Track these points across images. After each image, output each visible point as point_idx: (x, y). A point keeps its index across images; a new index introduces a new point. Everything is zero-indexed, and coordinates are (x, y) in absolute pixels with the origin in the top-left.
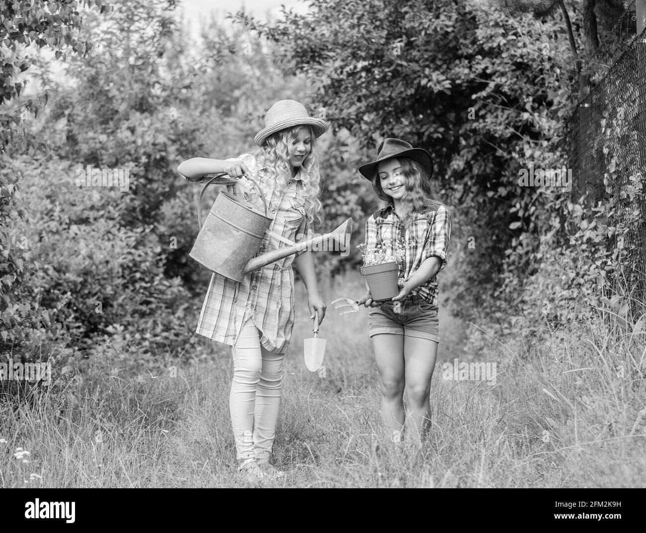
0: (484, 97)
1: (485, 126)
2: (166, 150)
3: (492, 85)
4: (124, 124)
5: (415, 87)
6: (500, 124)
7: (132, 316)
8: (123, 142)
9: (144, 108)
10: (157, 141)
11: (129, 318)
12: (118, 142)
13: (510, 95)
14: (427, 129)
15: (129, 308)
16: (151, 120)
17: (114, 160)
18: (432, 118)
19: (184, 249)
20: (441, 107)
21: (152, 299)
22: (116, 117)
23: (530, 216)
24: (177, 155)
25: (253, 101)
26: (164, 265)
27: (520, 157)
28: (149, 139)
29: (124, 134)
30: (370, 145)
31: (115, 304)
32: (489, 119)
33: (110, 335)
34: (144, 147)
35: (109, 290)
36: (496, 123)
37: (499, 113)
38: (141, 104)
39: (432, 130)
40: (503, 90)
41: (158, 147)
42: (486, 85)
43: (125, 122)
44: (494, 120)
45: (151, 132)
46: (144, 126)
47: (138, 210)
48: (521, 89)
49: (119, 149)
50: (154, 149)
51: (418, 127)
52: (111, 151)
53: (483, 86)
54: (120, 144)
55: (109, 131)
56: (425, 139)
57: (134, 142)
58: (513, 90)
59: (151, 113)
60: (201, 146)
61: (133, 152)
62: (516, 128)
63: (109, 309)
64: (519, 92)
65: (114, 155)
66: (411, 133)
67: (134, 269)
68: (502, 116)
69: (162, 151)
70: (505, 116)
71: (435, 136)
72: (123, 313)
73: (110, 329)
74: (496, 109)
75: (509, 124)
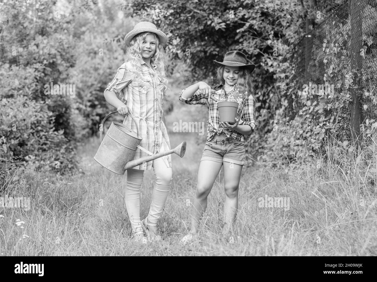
0: (243, 31)
1: (243, 48)
2: (55, 58)
3: (247, 24)
4: (32, 42)
5: (203, 25)
6: (251, 47)
7: (38, 150)
8: (32, 52)
9: (44, 33)
10: (51, 53)
11: (36, 152)
12: (29, 52)
13: (258, 31)
14: (209, 49)
15: (37, 146)
16: (48, 40)
17: (26, 62)
18: (212, 43)
19: (61, 115)
20: (217, 37)
21: (48, 142)
22: (27, 38)
23: (266, 99)
24: (62, 61)
25: (93, 33)
26: (54, 123)
27: (265, 66)
28: (46, 51)
29: (32, 48)
30: (176, 58)
31: (29, 144)
32: (245, 44)
33: (27, 161)
34: (44, 56)
35: (26, 136)
36: (249, 46)
37: (251, 41)
38: (42, 31)
39: (212, 49)
40: (254, 28)
41: (51, 56)
42: (244, 24)
43: (33, 41)
44: (248, 45)
45: (48, 47)
46: (44, 44)
47: (39, 91)
48: (265, 27)
49: (30, 56)
50: (49, 57)
51: (204, 47)
52: (25, 57)
53: (242, 25)
54: (30, 54)
55: (24, 46)
56: (208, 54)
57: (38, 52)
58: (260, 28)
59: (48, 36)
60: (72, 56)
61: (37, 58)
62: (261, 49)
63: (26, 147)
64: (263, 29)
65: (26, 59)
66: (200, 51)
67: (37, 125)
68: (252, 43)
69: (54, 58)
70: (254, 42)
71: (214, 53)
72: (33, 149)
73: (27, 158)
74: (249, 38)
75: (256, 47)
